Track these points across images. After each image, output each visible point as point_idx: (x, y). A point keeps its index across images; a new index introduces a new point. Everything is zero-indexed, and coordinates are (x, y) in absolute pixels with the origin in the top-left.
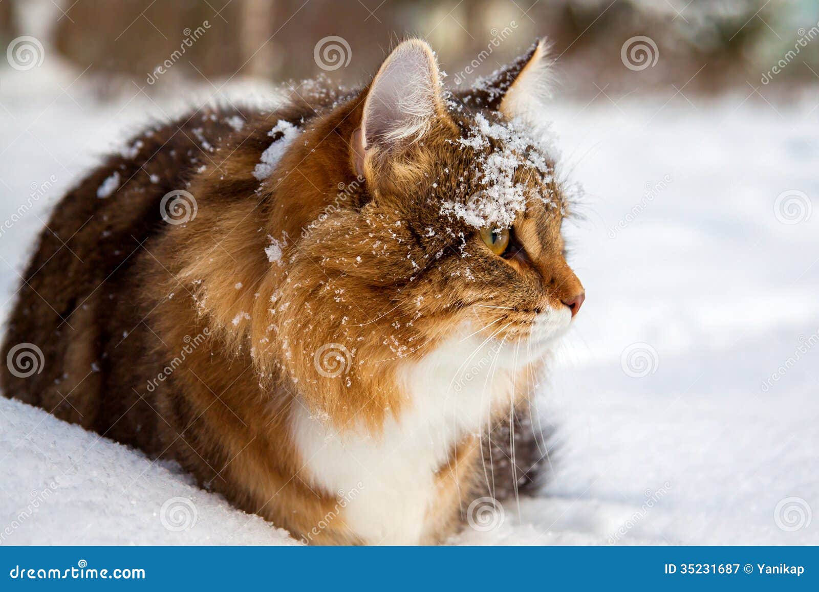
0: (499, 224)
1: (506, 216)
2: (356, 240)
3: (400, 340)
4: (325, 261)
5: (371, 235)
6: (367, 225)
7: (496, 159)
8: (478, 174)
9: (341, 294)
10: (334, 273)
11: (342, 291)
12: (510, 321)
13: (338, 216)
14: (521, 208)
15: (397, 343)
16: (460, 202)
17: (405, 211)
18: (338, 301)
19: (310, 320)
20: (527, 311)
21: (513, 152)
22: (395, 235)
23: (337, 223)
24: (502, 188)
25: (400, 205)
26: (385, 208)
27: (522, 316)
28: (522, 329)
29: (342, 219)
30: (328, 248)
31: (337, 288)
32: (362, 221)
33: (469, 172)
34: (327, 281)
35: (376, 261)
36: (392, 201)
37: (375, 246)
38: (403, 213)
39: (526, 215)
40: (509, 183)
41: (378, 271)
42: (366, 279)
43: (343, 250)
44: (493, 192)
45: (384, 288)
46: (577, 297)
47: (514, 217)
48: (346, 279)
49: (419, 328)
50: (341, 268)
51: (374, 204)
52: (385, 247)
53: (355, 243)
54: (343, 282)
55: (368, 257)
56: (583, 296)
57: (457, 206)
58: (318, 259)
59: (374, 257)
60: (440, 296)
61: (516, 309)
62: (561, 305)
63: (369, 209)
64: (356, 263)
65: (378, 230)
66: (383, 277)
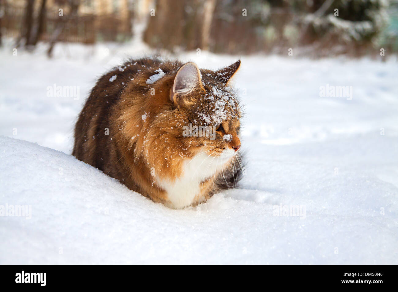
0: (216, 123)
1: (219, 120)
2: (171, 122)
3: (183, 154)
4: (161, 129)
5: (176, 120)
6: (175, 117)
7: (218, 103)
8: (211, 106)
9: (167, 140)
10: (164, 132)
11: (167, 139)
12: (215, 151)
13: (165, 113)
14: (224, 119)
15: (182, 154)
16: (205, 114)
17: (187, 113)
18: (166, 142)
19: (156, 146)
20: (221, 148)
21: (224, 100)
22: (184, 121)
23: (165, 115)
24: (219, 111)
25: (186, 111)
26: (181, 112)
27: (219, 150)
28: (218, 153)
29: (167, 114)
30: (163, 124)
31: (165, 138)
32: (173, 115)
33: (209, 105)
34: (162, 135)
35: (177, 129)
36: (184, 110)
37: (177, 124)
38: (187, 114)
39: (226, 120)
40: (222, 110)
41: (178, 132)
42: (174, 134)
43: (167, 125)
44: (217, 112)
45: (180, 137)
46: (238, 146)
47: (222, 121)
48: (169, 135)
49: (189, 150)
50: (167, 131)
51: (177, 110)
52: (180, 125)
53: (171, 123)
54: (167, 135)
55: (175, 127)
56: (240, 146)
57: (204, 115)
58: (159, 128)
59: (177, 127)
60: (196, 142)
61: (218, 148)
62: (231, 148)
63: (176, 111)
64: (171, 129)
65: (178, 119)
66: (180, 134)
